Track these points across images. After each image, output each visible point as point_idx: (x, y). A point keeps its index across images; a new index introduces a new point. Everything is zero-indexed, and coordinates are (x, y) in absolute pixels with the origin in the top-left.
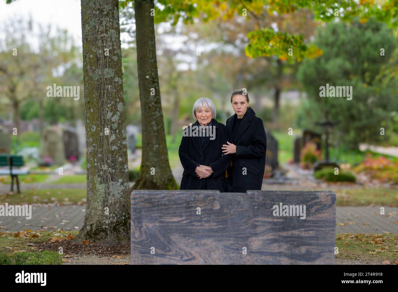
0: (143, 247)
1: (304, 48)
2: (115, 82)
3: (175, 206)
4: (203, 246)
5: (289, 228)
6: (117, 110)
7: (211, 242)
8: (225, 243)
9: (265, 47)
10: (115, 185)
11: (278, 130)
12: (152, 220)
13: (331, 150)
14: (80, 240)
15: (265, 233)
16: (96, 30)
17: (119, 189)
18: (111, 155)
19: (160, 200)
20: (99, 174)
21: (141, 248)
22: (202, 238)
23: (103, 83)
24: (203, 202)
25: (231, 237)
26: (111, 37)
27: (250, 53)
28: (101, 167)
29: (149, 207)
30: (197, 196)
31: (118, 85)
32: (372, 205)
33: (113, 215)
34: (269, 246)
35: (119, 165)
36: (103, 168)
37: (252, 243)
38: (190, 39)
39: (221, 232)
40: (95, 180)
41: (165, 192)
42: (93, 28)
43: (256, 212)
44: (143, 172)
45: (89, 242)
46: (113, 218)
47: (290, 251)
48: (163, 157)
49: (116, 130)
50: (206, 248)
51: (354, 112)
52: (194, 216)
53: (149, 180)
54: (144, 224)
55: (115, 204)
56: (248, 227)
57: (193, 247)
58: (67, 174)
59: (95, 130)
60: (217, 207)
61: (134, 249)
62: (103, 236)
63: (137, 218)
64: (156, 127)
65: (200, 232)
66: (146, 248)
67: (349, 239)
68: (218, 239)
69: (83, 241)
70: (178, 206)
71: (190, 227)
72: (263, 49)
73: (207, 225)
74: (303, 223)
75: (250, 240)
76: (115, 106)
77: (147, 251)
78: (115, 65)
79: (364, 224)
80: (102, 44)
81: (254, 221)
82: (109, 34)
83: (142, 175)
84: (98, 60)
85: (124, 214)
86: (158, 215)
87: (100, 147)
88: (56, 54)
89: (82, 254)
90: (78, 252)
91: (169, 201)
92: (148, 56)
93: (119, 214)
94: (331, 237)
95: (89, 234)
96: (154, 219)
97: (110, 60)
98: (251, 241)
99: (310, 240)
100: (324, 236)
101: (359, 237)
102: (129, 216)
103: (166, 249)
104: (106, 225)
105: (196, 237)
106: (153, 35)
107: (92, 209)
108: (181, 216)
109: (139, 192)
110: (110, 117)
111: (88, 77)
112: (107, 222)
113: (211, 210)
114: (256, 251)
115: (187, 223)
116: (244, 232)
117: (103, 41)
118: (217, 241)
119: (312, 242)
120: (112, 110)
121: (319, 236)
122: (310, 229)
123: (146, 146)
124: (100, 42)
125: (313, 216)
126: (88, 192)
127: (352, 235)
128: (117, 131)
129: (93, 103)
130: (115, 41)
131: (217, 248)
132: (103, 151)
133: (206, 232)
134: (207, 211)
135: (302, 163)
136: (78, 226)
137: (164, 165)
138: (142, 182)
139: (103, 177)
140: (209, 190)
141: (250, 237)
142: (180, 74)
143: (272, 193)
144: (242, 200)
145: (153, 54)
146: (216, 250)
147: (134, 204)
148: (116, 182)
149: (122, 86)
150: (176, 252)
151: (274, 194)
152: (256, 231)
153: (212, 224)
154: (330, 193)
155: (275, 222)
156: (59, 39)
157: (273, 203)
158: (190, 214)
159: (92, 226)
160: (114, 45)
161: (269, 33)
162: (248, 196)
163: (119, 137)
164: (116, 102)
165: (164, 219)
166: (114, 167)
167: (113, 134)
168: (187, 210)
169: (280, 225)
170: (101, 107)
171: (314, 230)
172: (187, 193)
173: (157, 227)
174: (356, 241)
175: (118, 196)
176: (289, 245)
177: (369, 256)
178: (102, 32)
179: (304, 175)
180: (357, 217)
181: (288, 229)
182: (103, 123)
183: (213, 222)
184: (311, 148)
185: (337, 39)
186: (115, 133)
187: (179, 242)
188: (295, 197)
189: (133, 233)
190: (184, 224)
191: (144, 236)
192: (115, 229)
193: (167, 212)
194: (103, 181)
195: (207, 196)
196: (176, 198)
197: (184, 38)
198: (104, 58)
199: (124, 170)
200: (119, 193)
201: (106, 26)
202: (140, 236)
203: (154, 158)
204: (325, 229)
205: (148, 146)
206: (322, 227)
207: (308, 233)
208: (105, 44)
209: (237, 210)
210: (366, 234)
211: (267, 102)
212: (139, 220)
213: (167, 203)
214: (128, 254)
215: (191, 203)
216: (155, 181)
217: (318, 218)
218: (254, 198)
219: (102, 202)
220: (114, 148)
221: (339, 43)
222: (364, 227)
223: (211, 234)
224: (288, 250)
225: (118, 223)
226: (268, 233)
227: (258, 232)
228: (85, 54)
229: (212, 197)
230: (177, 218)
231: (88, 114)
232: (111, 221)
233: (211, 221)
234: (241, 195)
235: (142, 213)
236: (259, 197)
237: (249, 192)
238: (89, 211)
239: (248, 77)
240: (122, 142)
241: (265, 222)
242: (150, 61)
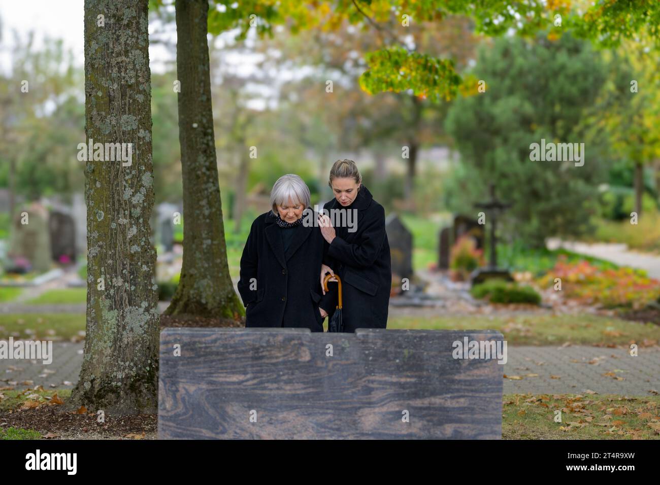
0: (179, 426)
1: (456, 80)
2: (139, 138)
3: (234, 356)
4: (281, 423)
5: (426, 394)
6: (142, 186)
7: (294, 417)
8: (317, 418)
9: (393, 77)
10: (135, 312)
11: (413, 213)
12: (196, 379)
13: (500, 248)
14: (73, 406)
15: (385, 402)
16: (109, 50)
17: (141, 319)
18: (128, 261)
19: (210, 345)
20: (109, 294)
21: (174, 427)
22: (279, 410)
23: (118, 139)
24: (282, 349)
25: (327, 409)
26: (134, 62)
27: (367, 86)
28: (111, 281)
29: (191, 358)
30: (271, 339)
31: (144, 143)
32: (567, 344)
33: (130, 363)
34: (392, 423)
35: (142, 278)
36: (115, 283)
37: (363, 419)
38: (268, 59)
39: (311, 400)
40: (100, 303)
41: (218, 331)
42: (103, 47)
43: (370, 366)
44: (184, 286)
45: (88, 409)
46: (131, 368)
47: (426, 432)
48: (218, 261)
49: (138, 218)
50: (286, 427)
51: (539, 185)
52: (266, 373)
53: (195, 300)
54: (181, 385)
55: (134, 344)
56: (357, 392)
57: (264, 425)
58: (53, 286)
59: (102, 218)
60: (306, 357)
61: (164, 430)
62: (112, 400)
63: (170, 375)
64: (207, 209)
65: (276, 399)
66: (183, 427)
67: (527, 403)
68: (306, 412)
69: (77, 408)
70: (240, 356)
71: (259, 392)
72: (389, 80)
73: (288, 387)
74: (448, 384)
75: (359, 414)
76: (138, 178)
77: (185, 432)
78: (139, 110)
79: (552, 378)
80: (119, 75)
81: (367, 382)
82: (130, 57)
83: (182, 291)
84: (111, 100)
85: (149, 361)
86: (206, 370)
87: (110, 247)
88: (41, 79)
89: (76, 432)
90: (68, 428)
91: (225, 346)
92: (197, 90)
93: (141, 363)
94: (494, 409)
95: (88, 396)
96: (199, 377)
97: (131, 101)
98: (363, 416)
99: (460, 414)
100: (483, 407)
101: (543, 401)
102: (157, 365)
103: (217, 429)
104: (118, 380)
105: (269, 408)
106: (206, 56)
107: (94, 354)
108: (245, 373)
109: (174, 330)
110: (129, 197)
111: (92, 129)
112: (120, 375)
113: (296, 362)
114: (370, 433)
115: (254, 385)
116: (350, 400)
117: (119, 68)
118: (305, 415)
119: (463, 416)
120: (133, 185)
121: (475, 406)
122: (461, 394)
123: (191, 242)
124: (114, 71)
125: (465, 372)
126: (88, 323)
127: (532, 397)
128: (141, 220)
129: (100, 173)
130: (141, 70)
131: (304, 426)
132: (115, 254)
133: (286, 400)
134: (289, 363)
135: (452, 271)
136: (69, 381)
137: (220, 275)
138: (181, 303)
139: (115, 298)
140: (293, 329)
141: (360, 408)
142: (252, 117)
143: (398, 334)
144: (348, 345)
145: (204, 86)
146: (303, 431)
147: (166, 353)
148: (137, 307)
149: (151, 145)
150: (235, 435)
151: (402, 336)
152: (370, 398)
153: (297, 386)
154: (494, 335)
155: (402, 383)
156: (48, 54)
157: (399, 350)
158: (259, 368)
159: (94, 383)
160: (139, 77)
161: (399, 54)
162: (358, 339)
163: (143, 231)
164: (140, 171)
165: (216, 377)
166: (133, 282)
167: (133, 225)
168: (255, 362)
169: (410, 387)
170: (114, 180)
171: (467, 396)
172: (256, 334)
173: (203, 391)
174: (538, 407)
175: (141, 331)
176: (425, 423)
177: (560, 433)
178: (119, 54)
179: (455, 291)
180: (542, 365)
181: (423, 394)
182: (117, 207)
183: (298, 383)
184: (466, 245)
185: (511, 65)
186: (137, 224)
187: (240, 416)
188: (436, 341)
189: (161, 402)
190: (249, 387)
191: (181, 406)
192: (133, 388)
193: (220, 366)
194: (115, 305)
195: (290, 339)
196: (237, 342)
197: (259, 58)
198: (122, 97)
199: (152, 287)
200: (141, 326)
201: (126, 44)
202: (174, 407)
203: (204, 262)
204: (485, 395)
205: (193, 242)
206: (481, 392)
207: (457, 402)
208: (123, 74)
209: (339, 362)
210: (555, 395)
211: (396, 165)
212: (173, 379)
213: (221, 350)
214: (154, 432)
215: (262, 350)
216: (203, 301)
217: (473, 376)
218: (367, 343)
219: (112, 340)
220: (135, 248)
221: (513, 71)
222: (553, 382)
223: (295, 403)
224: (424, 430)
225: (139, 378)
226: (390, 401)
227: (373, 400)
228: (89, 91)
229: (298, 340)
230: (237, 376)
231: (92, 192)
232: (126, 375)
233: (294, 381)
234: (345, 338)
235: (179, 367)
236: (376, 341)
237: (360, 332)
238: (90, 356)
239: (365, 123)
240: (148, 240)
241: (386, 383)
242: (200, 99)
